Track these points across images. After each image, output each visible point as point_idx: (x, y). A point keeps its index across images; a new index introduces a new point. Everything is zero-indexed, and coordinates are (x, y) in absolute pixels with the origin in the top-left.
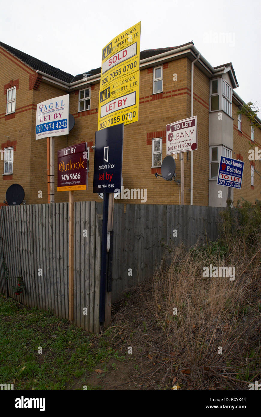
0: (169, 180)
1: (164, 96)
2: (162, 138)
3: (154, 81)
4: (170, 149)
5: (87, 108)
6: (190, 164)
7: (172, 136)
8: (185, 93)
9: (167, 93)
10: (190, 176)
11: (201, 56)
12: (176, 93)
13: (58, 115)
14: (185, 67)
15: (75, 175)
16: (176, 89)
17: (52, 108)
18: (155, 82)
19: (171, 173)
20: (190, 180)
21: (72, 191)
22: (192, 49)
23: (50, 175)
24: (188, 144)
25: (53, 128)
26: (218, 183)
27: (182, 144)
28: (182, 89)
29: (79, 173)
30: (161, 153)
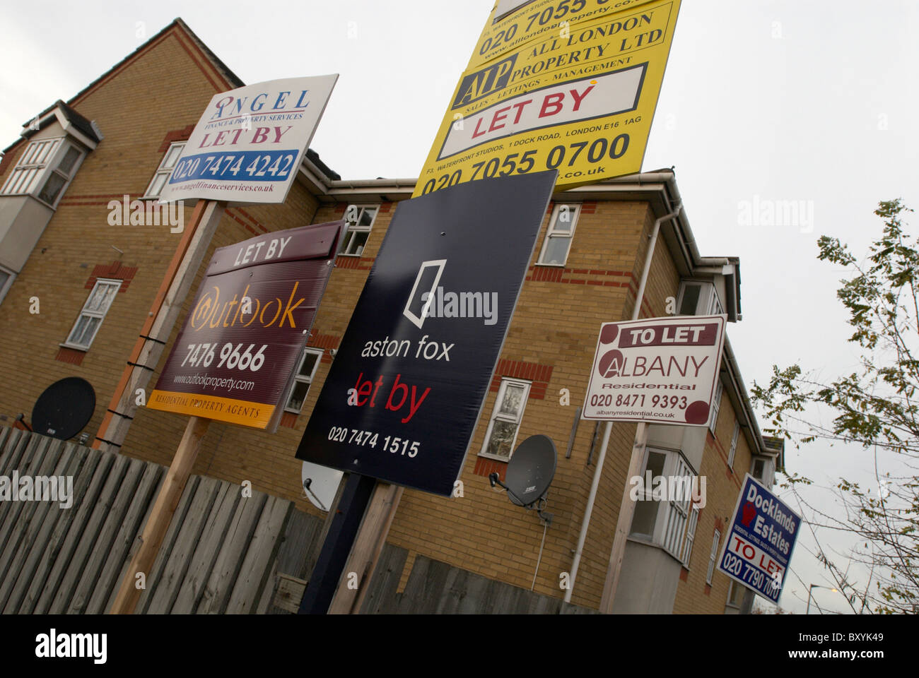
0: (525, 506)
1: (564, 276)
2: (531, 382)
3: (549, 233)
4: (599, 400)
5: (353, 250)
6: (591, 478)
7: (615, 360)
8: (624, 285)
9: (576, 271)
10: (583, 511)
11: (681, 210)
12: (600, 278)
13: (272, 135)
14: (639, 222)
15: (242, 352)
16: (602, 269)
17: (260, 108)
18: (550, 237)
19: (533, 488)
20: (580, 523)
21: (203, 422)
22: (669, 184)
23: (151, 336)
24: (674, 400)
25: (235, 174)
26: (722, 566)
27: (650, 394)
28: (619, 274)
29: (265, 347)
30: (516, 422)
